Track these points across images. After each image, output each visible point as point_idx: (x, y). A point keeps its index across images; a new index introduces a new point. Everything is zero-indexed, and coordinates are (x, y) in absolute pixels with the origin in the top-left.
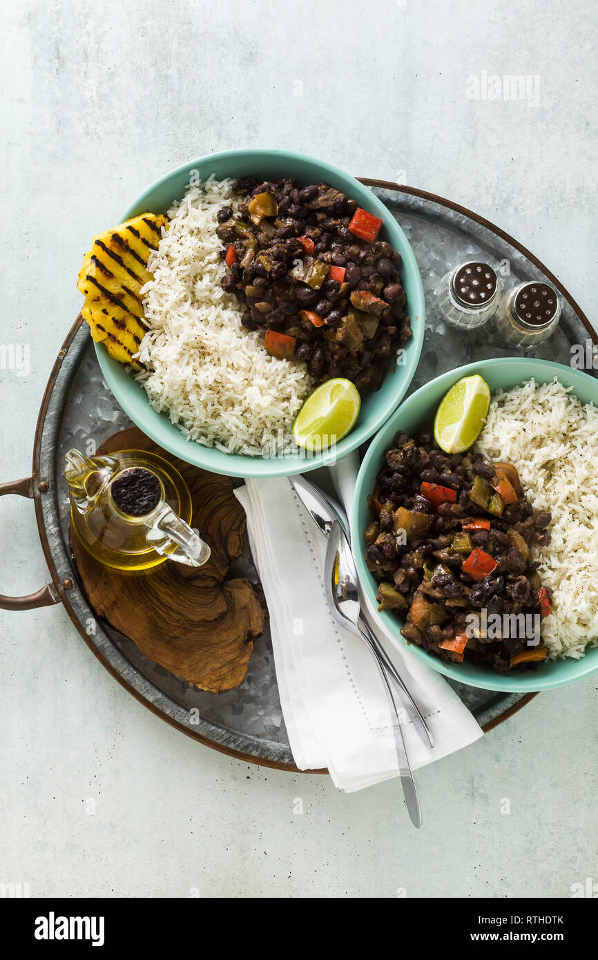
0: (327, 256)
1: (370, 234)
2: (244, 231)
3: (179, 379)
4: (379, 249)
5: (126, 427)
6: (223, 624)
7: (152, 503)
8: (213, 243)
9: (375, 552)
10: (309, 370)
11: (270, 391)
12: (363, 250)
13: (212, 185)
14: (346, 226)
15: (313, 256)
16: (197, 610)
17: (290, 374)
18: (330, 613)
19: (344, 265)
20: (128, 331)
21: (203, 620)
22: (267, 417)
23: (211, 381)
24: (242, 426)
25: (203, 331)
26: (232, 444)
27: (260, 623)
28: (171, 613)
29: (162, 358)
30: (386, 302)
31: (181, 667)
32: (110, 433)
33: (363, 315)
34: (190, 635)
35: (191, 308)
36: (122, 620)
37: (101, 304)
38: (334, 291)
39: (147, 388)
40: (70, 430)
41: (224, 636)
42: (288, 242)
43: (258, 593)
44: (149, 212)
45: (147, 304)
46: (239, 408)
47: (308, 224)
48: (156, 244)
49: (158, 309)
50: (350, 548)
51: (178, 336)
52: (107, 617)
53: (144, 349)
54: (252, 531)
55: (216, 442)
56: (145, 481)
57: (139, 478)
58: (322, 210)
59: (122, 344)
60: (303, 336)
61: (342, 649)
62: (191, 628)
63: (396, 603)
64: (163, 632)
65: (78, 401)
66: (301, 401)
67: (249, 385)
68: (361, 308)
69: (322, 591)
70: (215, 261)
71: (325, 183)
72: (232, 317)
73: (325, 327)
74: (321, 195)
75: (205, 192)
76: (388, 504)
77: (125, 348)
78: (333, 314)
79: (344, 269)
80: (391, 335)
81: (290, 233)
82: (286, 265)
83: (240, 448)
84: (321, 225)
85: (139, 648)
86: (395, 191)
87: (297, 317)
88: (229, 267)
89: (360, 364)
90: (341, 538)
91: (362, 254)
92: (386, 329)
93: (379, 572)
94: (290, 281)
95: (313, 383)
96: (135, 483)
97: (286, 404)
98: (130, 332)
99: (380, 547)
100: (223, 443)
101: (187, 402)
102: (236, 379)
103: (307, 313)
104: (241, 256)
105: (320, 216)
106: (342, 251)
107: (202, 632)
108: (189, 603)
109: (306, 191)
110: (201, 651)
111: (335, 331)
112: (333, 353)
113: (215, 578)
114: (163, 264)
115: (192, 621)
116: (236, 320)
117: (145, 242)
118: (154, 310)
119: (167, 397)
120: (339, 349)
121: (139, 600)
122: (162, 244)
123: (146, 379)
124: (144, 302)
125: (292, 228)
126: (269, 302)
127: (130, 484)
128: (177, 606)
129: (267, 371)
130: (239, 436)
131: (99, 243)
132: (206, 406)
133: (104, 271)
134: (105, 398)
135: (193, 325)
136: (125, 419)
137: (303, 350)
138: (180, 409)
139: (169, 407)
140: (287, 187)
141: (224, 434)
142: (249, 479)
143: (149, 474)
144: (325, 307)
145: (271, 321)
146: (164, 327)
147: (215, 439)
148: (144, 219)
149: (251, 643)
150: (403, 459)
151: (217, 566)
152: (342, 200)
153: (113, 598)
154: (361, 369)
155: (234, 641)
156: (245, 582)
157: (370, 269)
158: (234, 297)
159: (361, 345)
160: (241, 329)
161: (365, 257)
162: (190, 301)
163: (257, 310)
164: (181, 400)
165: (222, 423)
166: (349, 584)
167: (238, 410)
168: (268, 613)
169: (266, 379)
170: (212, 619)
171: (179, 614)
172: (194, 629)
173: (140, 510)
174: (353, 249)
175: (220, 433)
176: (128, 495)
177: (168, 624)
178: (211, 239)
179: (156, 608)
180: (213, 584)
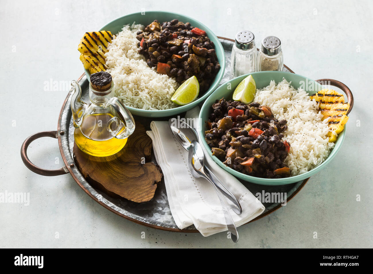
0: (183, 38)
6: (143, 178)
7: (108, 81)
8: (135, 41)
12: (198, 38)
13: (135, 26)
15: (176, 38)
16: (131, 173)
17: (169, 80)
21: (134, 177)
22: (159, 94)
23: (134, 80)
27: (160, 178)
28: (119, 174)
31: (124, 193)
34: (128, 182)
36: (96, 177)
41: (143, 182)
43: (158, 168)
45: (107, 59)
52: (90, 177)
54: (155, 146)
58: (180, 27)
60: (173, 65)
63: (220, 152)
64: (116, 181)
66: (175, 90)
68: (197, 52)
70: (136, 46)
73: (183, 58)
74: (179, 22)
78: (186, 55)
79: (189, 40)
80: (211, 66)
82: (165, 38)
84: (179, 31)
85: (105, 187)
88: (142, 46)
92: (209, 64)
93: (212, 143)
94: (166, 44)
99: (211, 132)
103: (175, 55)
105: (179, 29)
107: (133, 181)
108: (127, 171)
110: (133, 188)
111: (187, 59)
113: (138, 162)
115: (129, 177)
118: (109, 61)
120: (189, 67)
121: (104, 170)
126: (158, 52)
127: (98, 76)
128: (122, 172)
137: (173, 70)
144: (182, 52)
145: (160, 59)
149: (156, 185)
150: (220, 105)
152: (188, 24)
153: (92, 169)
155: (148, 184)
157: (201, 44)
158: (143, 57)
159: (199, 68)
160: (147, 66)
161: (198, 40)
163: (154, 57)
165: (140, 98)
170: (138, 176)
171: (122, 175)
172: (129, 180)
174: (194, 38)
176: (98, 79)
177: (118, 178)
179: (112, 173)
180: (138, 164)
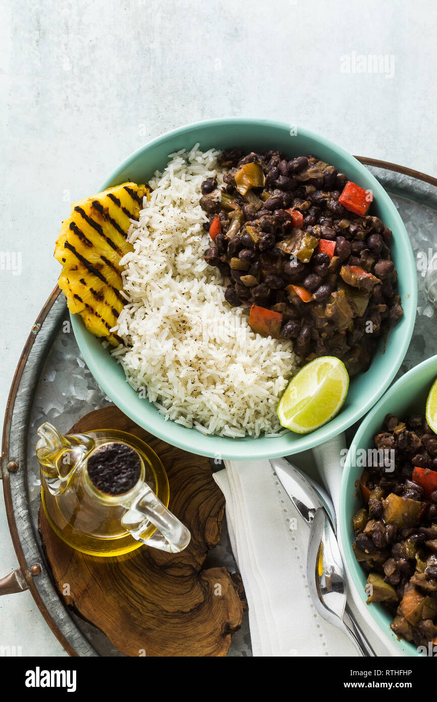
0: (317, 229)
1: (362, 208)
2: (229, 202)
3: (158, 354)
4: (370, 223)
5: (101, 406)
6: (199, 615)
7: (131, 481)
8: (197, 215)
9: (365, 540)
10: (295, 349)
11: (254, 369)
12: (354, 225)
13: (197, 156)
14: (336, 199)
15: (302, 229)
16: (173, 600)
17: (275, 352)
18: (312, 606)
19: (334, 239)
20: (106, 303)
21: (178, 611)
22: (250, 397)
23: (192, 357)
24: (225, 406)
25: (184, 304)
26: (213, 425)
27: (239, 615)
28: (145, 603)
29: (140, 332)
30: (377, 278)
32: (84, 412)
33: (354, 290)
34: (164, 627)
35: (172, 280)
36: (92, 610)
37: (79, 274)
38: (323, 266)
39: (124, 364)
40: (43, 408)
41: (201, 628)
42: (276, 213)
43: (237, 583)
44: (130, 181)
45: (126, 276)
46: (222, 386)
47: (295, 197)
48: (136, 215)
49: (139, 281)
50: (336, 536)
51: (158, 309)
52: (77, 606)
53: (122, 322)
54: (232, 518)
55: (196, 423)
56: (124, 456)
57: (117, 453)
58: (311, 182)
59: (100, 317)
60: (290, 312)
61: (324, 644)
62: (165, 619)
63: (387, 595)
64: (136, 622)
65: (51, 378)
66: (287, 381)
67: (232, 362)
68: (352, 283)
69: (304, 582)
70: (198, 234)
71: (313, 156)
72: (215, 291)
73: (314, 303)
74: (310, 167)
75: (188, 163)
76: (378, 491)
77: (103, 321)
78: (322, 289)
79: (334, 243)
80: (381, 313)
81: (278, 205)
82: (274, 237)
83: (221, 429)
84: (309, 198)
85: (111, 639)
86: (383, 169)
87: (283, 292)
88: (214, 239)
89: (348, 343)
90: (326, 526)
91: (352, 229)
92: (376, 307)
93: (368, 562)
94: (277, 254)
95: (299, 362)
96: (113, 459)
97: (270, 383)
98: (109, 305)
99: (369, 535)
100: (203, 424)
101: (166, 379)
102: (219, 355)
103: (294, 287)
104: (226, 228)
105: (309, 189)
106: (331, 225)
107: (177, 623)
108: (163, 592)
109: (295, 163)
110: (176, 644)
111: (324, 307)
112: (321, 331)
113: (191, 565)
114: (143, 235)
115: (167, 612)
116: (219, 294)
117: (125, 211)
118: (133, 282)
119: (145, 374)
120: (327, 326)
121: (111, 589)
122: (143, 214)
123: (123, 355)
124: (123, 274)
125: (280, 199)
126: (255, 276)
127: (107, 460)
128: (152, 595)
129: (251, 347)
130: (222, 416)
131: (78, 209)
132: (186, 384)
133: (83, 240)
134: (79, 377)
135: (174, 298)
136: (100, 397)
137: (289, 326)
138: (159, 386)
139: (147, 384)
140: (275, 159)
141: (203, 415)
142: (229, 461)
143: (129, 450)
144: (314, 282)
145: (257, 295)
146: (144, 301)
147: (194, 420)
148: (126, 188)
149: (229, 636)
150: (394, 443)
151: (195, 554)
152: (331, 173)
153: (83, 586)
154: (349, 348)
155: (211, 634)
156: (223, 571)
157: (361, 244)
158: (218, 271)
159: (351, 322)
160: (224, 304)
161: (355, 231)
162: (171, 274)
163: (242, 285)
164: (159, 376)
165: (203, 402)
166: (333, 575)
167: (220, 388)
168: (247, 605)
169: (250, 356)
170: (188, 610)
171: (153, 604)
172: (169, 620)
173: (118, 487)
174: (343, 223)
175: (200, 413)
176: (105, 472)
177: (142, 614)
178: (195, 210)
179: (129, 597)
180: (189, 573)
